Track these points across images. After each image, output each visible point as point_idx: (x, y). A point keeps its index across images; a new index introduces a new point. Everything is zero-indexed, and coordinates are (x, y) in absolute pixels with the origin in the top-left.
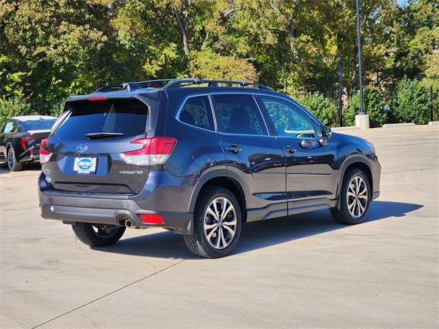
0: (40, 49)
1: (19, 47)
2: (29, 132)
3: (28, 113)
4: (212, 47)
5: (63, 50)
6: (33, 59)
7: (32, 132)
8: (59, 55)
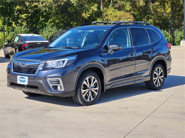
0: (35, 4)
1: (26, 2)
2: (26, 42)
3: (28, 33)
4: (114, 7)
5: (46, 4)
6: (31, 8)
7: (27, 42)
8: (43, 7)
